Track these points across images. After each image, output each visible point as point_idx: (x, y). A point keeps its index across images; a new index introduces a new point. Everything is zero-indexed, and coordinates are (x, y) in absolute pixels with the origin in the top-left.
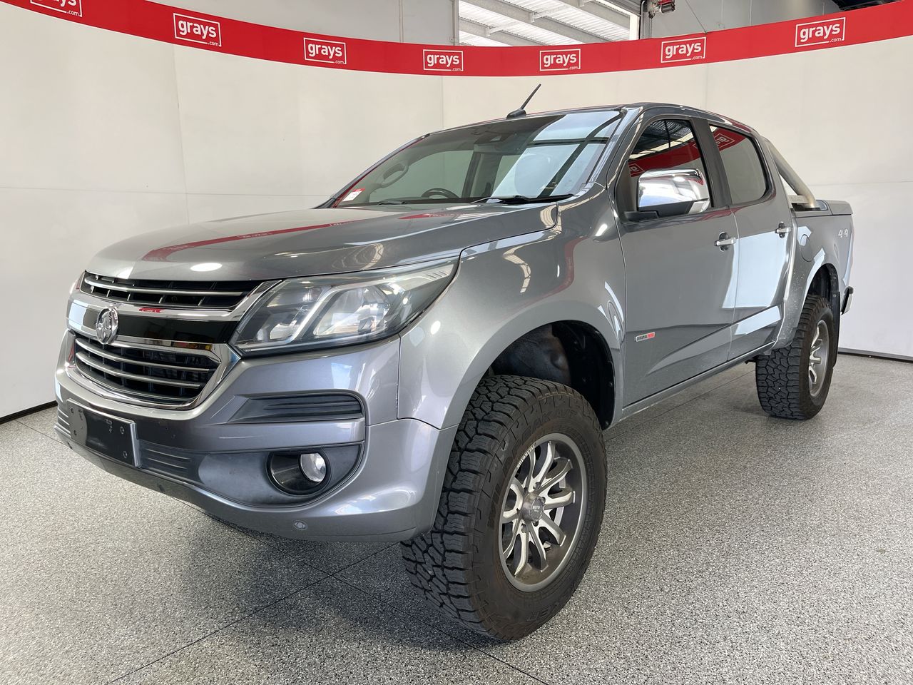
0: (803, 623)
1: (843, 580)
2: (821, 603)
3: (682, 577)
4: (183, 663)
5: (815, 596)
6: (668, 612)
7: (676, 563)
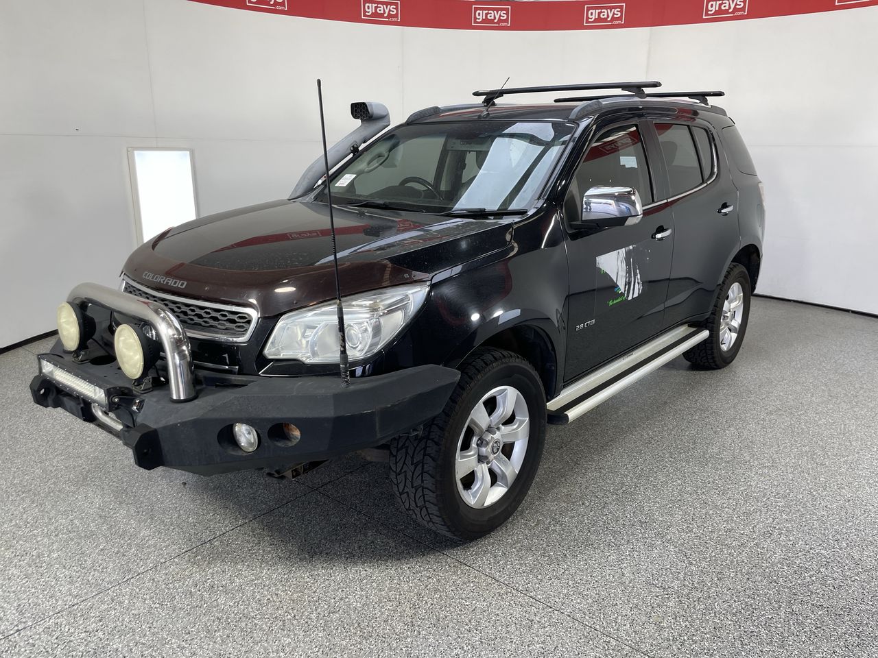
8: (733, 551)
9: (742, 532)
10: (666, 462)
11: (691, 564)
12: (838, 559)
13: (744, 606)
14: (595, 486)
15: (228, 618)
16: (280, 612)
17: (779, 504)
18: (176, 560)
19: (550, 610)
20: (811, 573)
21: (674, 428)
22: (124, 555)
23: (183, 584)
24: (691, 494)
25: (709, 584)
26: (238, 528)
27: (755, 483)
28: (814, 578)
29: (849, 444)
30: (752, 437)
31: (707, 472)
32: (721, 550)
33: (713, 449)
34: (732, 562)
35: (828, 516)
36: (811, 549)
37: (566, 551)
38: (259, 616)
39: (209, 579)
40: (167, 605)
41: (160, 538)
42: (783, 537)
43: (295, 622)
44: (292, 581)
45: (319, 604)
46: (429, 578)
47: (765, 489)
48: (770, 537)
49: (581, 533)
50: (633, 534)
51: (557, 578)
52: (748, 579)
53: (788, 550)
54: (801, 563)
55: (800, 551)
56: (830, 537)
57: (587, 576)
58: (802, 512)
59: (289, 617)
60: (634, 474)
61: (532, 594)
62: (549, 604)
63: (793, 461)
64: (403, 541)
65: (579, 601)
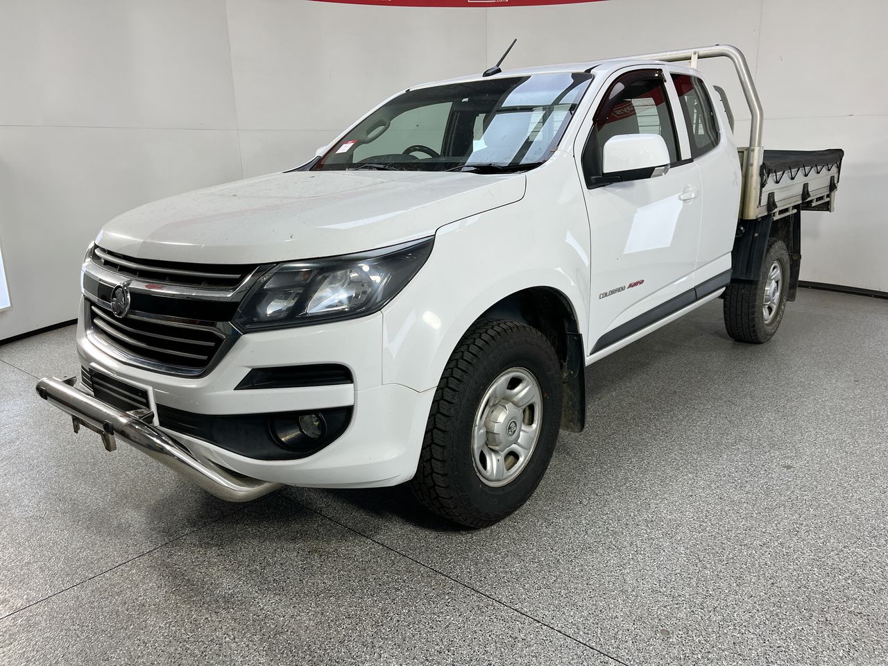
0: (704, 530)
1: (748, 493)
2: (724, 513)
3: (600, 492)
4: (134, 571)
5: (719, 507)
6: (584, 522)
7: (597, 479)
8: (754, 552)
9: (764, 530)
10: (676, 454)
11: (705, 568)
13: (768, 616)
14: (595, 483)
15: (156, 641)
16: (217, 634)
17: (805, 498)
18: (107, 575)
20: (847, 575)
21: (684, 418)
23: (110, 602)
25: (727, 591)
26: (184, 537)
27: (777, 475)
28: (850, 581)
29: (881, 431)
30: (772, 425)
31: (722, 464)
32: (740, 550)
34: (753, 565)
35: (862, 510)
36: (844, 547)
37: (559, 555)
38: (192, 639)
39: (141, 596)
42: (812, 535)
47: (789, 481)
48: (796, 535)
49: (577, 535)
50: (637, 535)
51: (547, 587)
52: (773, 584)
53: (819, 549)
54: (834, 564)
55: (833, 550)
56: (866, 533)
57: (583, 585)
58: (832, 506)
59: (227, 639)
61: (517, 607)
63: (819, 450)
65: (572, 614)
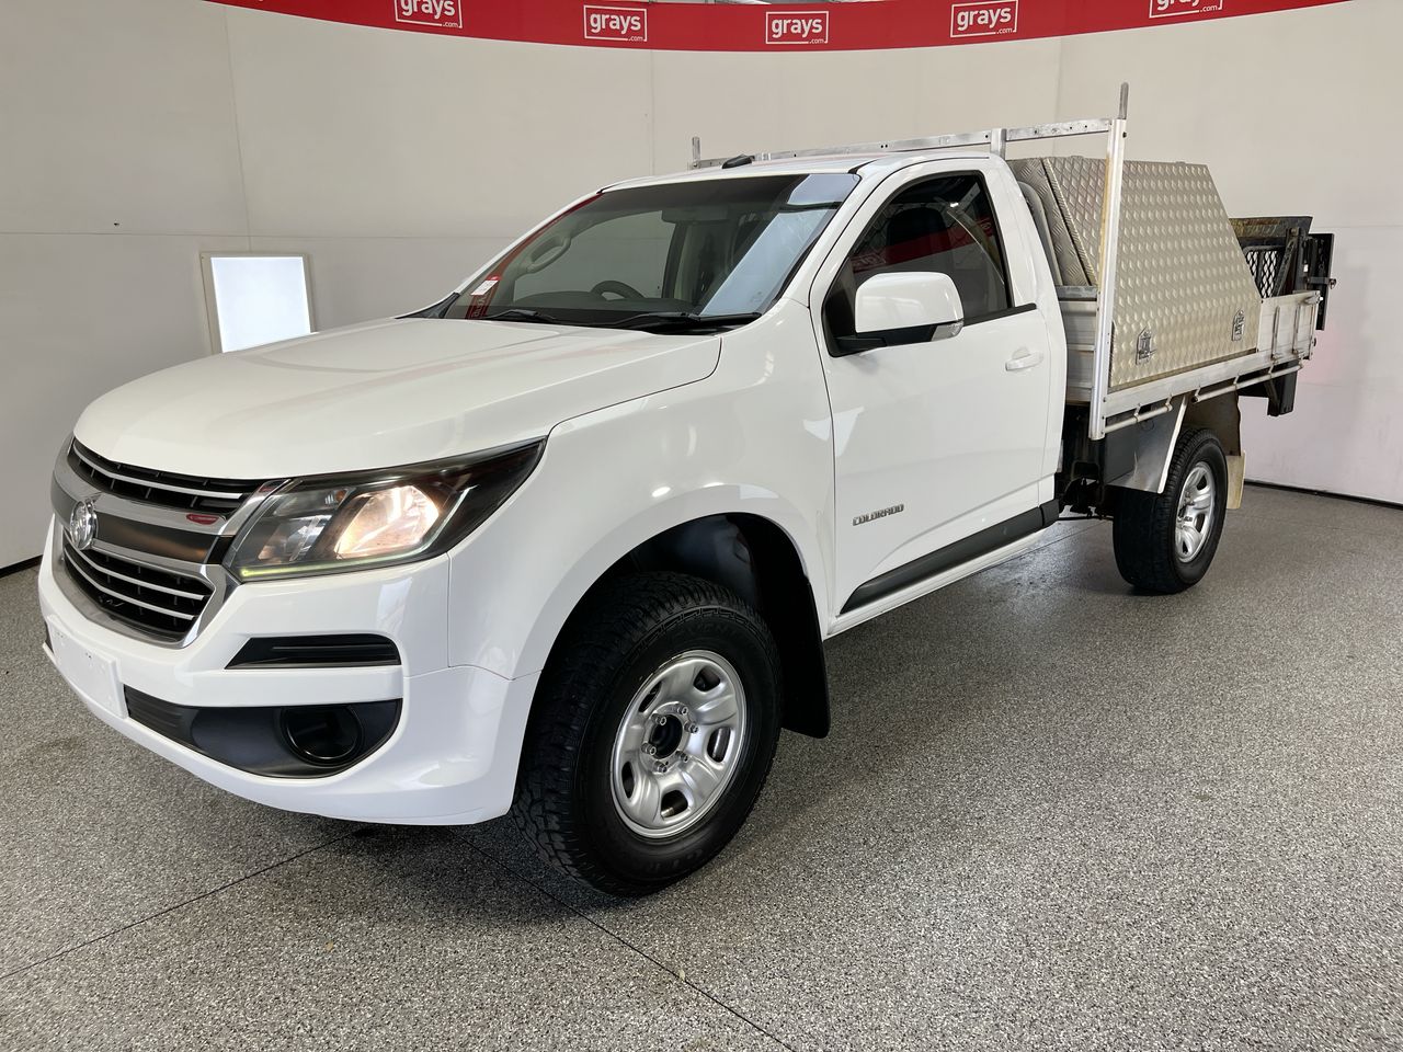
12: (1309, 954)
19: (757, 1034)
22: (71, 911)
24: (1061, 828)
33: (1119, 748)
40: (110, 999)
41: (136, 885)
43: (308, 1041)
44: (326, 968)
45: (359, 1010)
46: (560, 968)
60: (968, 790)
62: (758, 1024)
64: (535, 901)
